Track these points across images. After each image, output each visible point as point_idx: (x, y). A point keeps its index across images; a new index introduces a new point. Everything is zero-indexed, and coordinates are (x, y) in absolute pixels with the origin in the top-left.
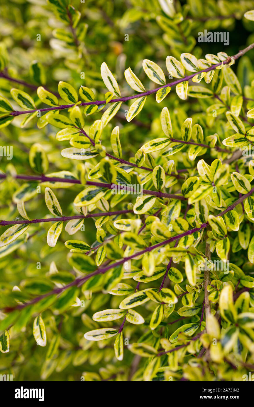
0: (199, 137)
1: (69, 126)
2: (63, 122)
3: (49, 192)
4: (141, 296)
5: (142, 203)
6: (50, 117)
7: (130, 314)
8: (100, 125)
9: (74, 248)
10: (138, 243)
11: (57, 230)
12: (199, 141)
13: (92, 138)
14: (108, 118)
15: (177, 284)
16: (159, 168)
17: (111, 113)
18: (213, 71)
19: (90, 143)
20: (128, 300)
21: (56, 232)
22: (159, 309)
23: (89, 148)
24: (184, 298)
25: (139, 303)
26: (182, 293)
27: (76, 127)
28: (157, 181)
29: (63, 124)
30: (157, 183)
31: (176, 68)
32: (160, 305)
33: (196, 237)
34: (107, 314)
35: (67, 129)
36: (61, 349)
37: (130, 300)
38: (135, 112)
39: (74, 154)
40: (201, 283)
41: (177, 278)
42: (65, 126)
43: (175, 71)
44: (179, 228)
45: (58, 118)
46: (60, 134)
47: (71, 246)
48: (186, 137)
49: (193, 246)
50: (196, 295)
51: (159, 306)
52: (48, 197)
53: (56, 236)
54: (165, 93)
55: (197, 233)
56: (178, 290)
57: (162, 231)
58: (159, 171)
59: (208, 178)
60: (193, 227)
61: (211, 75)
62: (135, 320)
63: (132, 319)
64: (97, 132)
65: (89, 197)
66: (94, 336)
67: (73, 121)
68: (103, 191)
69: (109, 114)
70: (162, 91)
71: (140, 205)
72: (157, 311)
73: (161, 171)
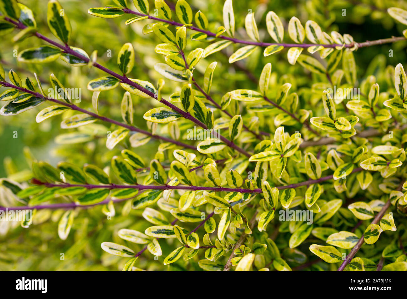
0: (293, 107)
1: (171, 42)
2: (167, 37)
3: (128, 96)
4: (170, 231)
5: (209, 144)
6: (157, 26)
7: (153, 244)
8: (200, 53)
9: (129, 159)
10: (185, 177)
11: (121, 135)
12: (292, 110)
13: (189, 63)
14: (211, 51)
15: (207, 234)
16: (239, 118)
17: (217, 47)
18: (332, 50)
19: (184, 67)
20: (155, 228)
21: (119, 137)
22: (181, 249)
23: (182, 71)
24: (209, 250)
25: (164, 236)
26: (210, 245)
27: (178, 47)
28: (233, 129)
29: (167, 39)
30: (232, 132)
31: (297, 31)
32: (184, 247)
33: (246, 197)
34: (133, 234)
35: (168, 44)
36: (84, 256)
37: (158, 230)
38: (240, 57)
39: (166, 71)
40: (232, 244)
41: (211, 228)
42: (168, 41)
43: (295, 34)
44: (232, 181)
45: (164, 31)
46: (159, 47)
47: (126, 156)
48: (280, 101)
49: (239, 205)
50: (222, 253)
51: (182, 247)
52: (125, 101)
53: (116, 141)
54: (276, 50)
55: (249, 194)
56: (206, 240)
57: (214, 176)
58: (238, 121)
59: (281, 147)
60: (247, 187)
61: (328, 52)
62: (154, 250)
63: (152, 248)
64: (194, 59)
65: (161, 116)
66: (111, 248)
67: (177, 40)
68: (176, 116)
69: (214, 47)
70: (274, 48)
71: (207, 145)
72: (178, 251)
73: (239, 122)
